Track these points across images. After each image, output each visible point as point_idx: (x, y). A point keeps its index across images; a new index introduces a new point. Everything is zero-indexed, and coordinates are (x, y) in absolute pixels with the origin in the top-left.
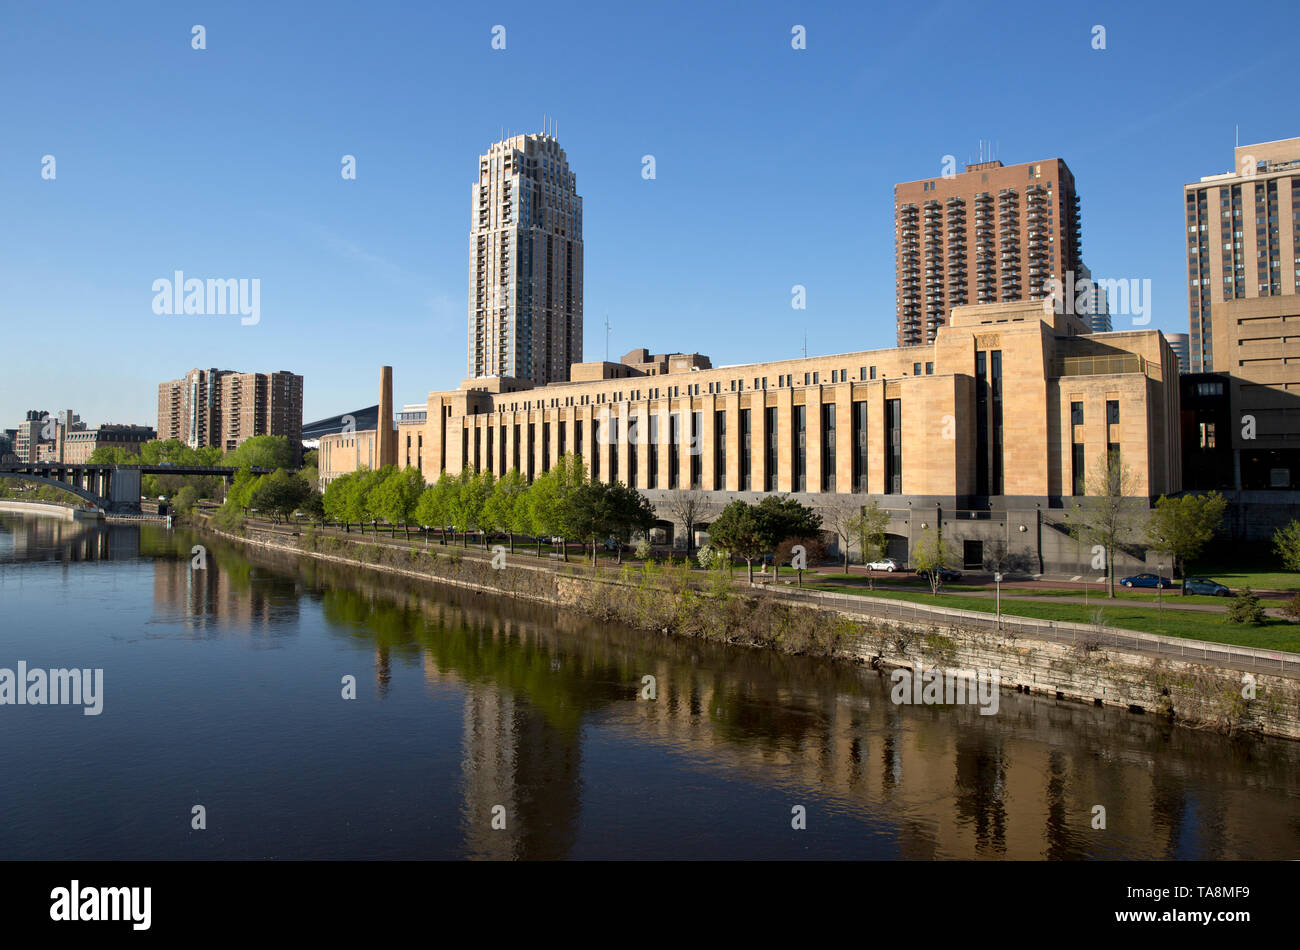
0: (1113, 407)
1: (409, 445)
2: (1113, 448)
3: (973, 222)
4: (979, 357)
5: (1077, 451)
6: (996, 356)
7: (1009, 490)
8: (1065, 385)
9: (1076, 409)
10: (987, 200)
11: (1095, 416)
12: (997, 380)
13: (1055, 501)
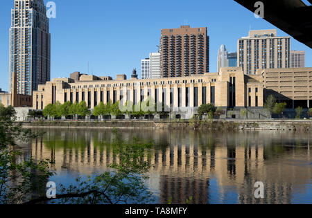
0: (256, 89)
1: (37, 98)
2: (256, 97)
3: (183, 42)
4: (231, 78)
5: (250, 97)
6: (234, 78)
7: (236, 105)
8: (248, 84)
9: (250, 89)
10: (187, 36)
11: (253, 91)
12: (234, 83)
13: (246, 107)
